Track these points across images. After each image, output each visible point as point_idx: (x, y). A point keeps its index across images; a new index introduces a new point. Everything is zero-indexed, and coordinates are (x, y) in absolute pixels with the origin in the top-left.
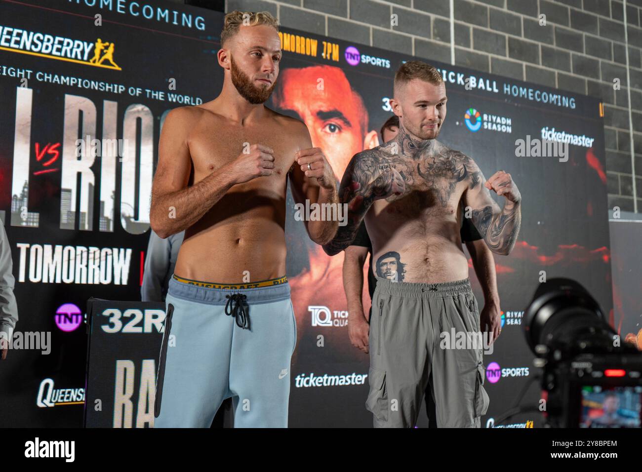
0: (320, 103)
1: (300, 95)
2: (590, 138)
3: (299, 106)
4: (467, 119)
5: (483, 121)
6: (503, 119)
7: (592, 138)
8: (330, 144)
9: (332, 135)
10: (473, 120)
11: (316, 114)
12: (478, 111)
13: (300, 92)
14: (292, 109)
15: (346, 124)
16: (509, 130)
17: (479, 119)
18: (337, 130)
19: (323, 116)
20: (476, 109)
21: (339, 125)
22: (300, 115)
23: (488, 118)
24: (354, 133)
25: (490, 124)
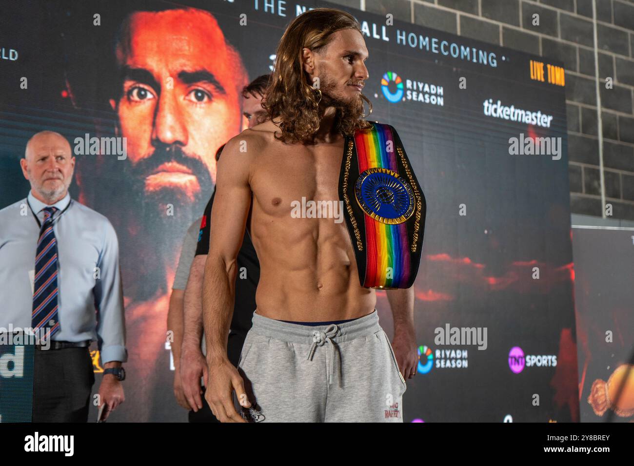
0: (182, 61)
1: (155, 49)
2: (547, 115)
3: (153, 63)
4: (385, 86)
5: (405, 89)
6: (432, 87)
7: (550, 115)
8: (196, 117)
9: (198, 105)
10: (393, 87)
11: (177, 76)
12: (399, 75)
13: (155, 45)
14: (144, 68)
15: (217, 90)
16: (441, 101)
17: (401, 86)
18: (206, 99)
19: (185, 79)
20: (396, 73)
21: (209, 91)
22: (155, 76)
23: (412, 86)
24: (229, 104)
25: (415, 94)
